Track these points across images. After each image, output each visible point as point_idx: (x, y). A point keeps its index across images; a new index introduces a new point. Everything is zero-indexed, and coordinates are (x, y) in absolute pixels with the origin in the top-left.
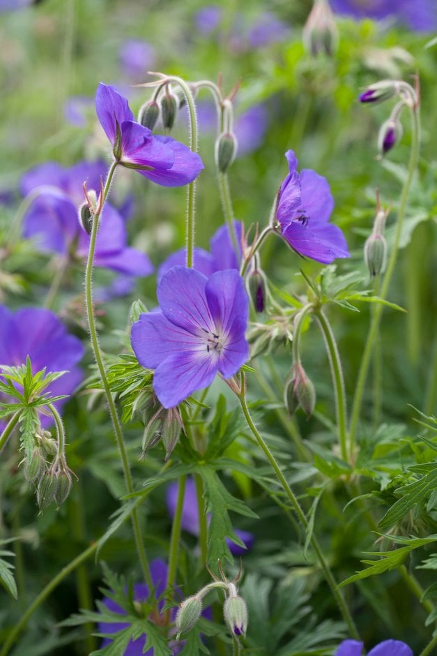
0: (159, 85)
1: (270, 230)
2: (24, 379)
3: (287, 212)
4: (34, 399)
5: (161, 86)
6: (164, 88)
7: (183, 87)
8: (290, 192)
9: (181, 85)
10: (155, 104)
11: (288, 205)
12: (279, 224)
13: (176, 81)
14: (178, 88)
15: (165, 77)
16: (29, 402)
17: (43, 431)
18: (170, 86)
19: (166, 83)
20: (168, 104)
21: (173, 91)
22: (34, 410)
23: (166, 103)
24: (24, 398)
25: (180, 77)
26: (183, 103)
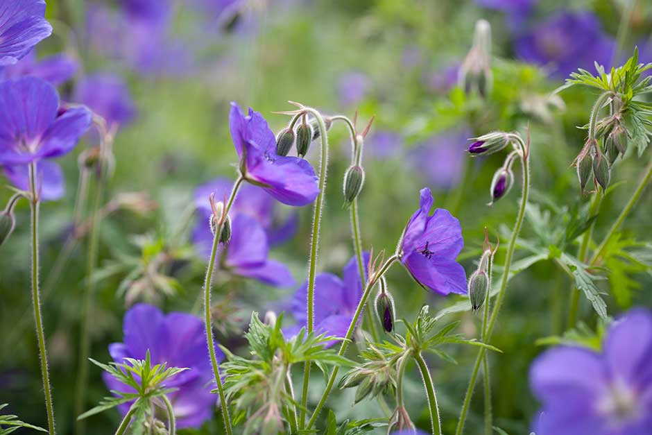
0: (297, 114)
1: (395, 258)
2: (143, 371)
3: (410, 243)
4: (150, 391)
5: (299, 116)
6: (301, 117)
7: (318, 119)
8: (416, 225)
9: (317, 117)
10: (291, 131)
11: (412, 236)
12: (402, 253)
13: (312, 112)
14: (313, 120)
15: (304, 108)
16: (145, 393)
17: (155, 421)
18: (307, 116)
19: (304, 113)
20: (304, 133)
21: (310, 122)
22: (148, 401)
23: (302, 132)
24: (141, 389)
25: (316, 110)
26: (317, 135)
